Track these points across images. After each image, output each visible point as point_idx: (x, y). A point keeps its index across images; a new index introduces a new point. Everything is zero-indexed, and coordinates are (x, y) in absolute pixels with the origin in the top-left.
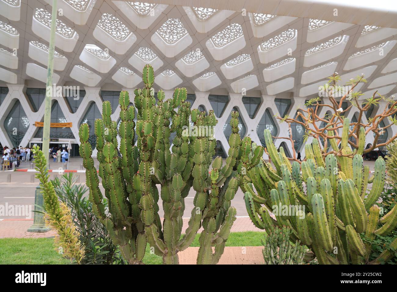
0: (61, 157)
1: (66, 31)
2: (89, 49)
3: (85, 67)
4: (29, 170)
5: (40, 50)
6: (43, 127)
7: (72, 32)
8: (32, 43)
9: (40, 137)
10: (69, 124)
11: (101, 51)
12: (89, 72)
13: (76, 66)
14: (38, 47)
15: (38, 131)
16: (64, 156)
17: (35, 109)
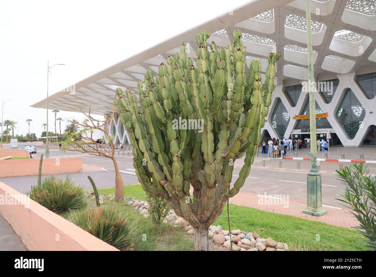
0: (321, 147)
1: (313, 26)
2: (338, 36)
3: (336, 56)
4: (294, 158)
5: (293, 51)
6: (309, 119)
7: (319, 25)
8: (285, 47)
9: (299, 129)
10: (325, 114)
11: (352, 34)
12: (341, 59)
13: (326, 57)
14: (291, 50)
15: (297, 123)
16: (323, 145)
17: (293, 105)
